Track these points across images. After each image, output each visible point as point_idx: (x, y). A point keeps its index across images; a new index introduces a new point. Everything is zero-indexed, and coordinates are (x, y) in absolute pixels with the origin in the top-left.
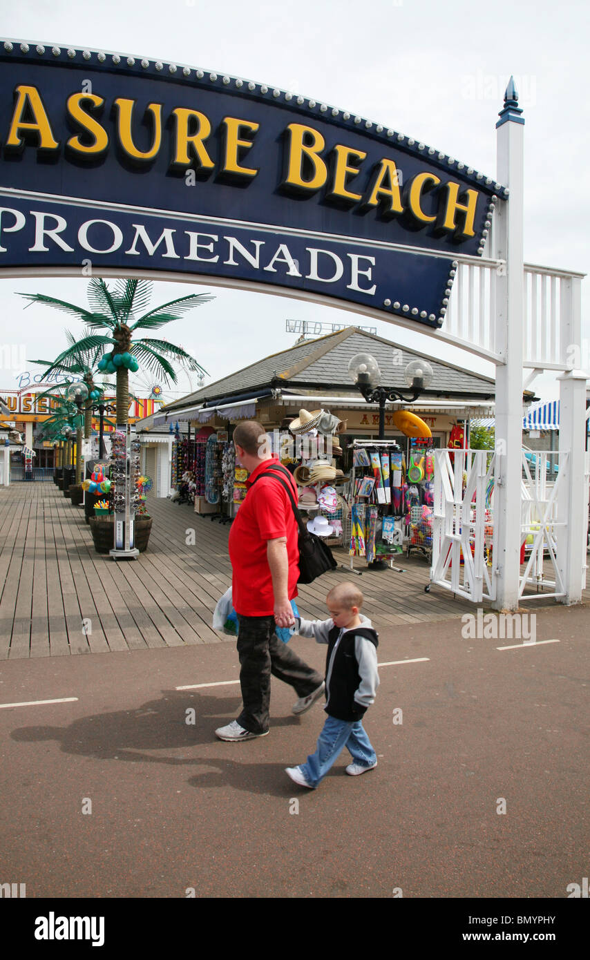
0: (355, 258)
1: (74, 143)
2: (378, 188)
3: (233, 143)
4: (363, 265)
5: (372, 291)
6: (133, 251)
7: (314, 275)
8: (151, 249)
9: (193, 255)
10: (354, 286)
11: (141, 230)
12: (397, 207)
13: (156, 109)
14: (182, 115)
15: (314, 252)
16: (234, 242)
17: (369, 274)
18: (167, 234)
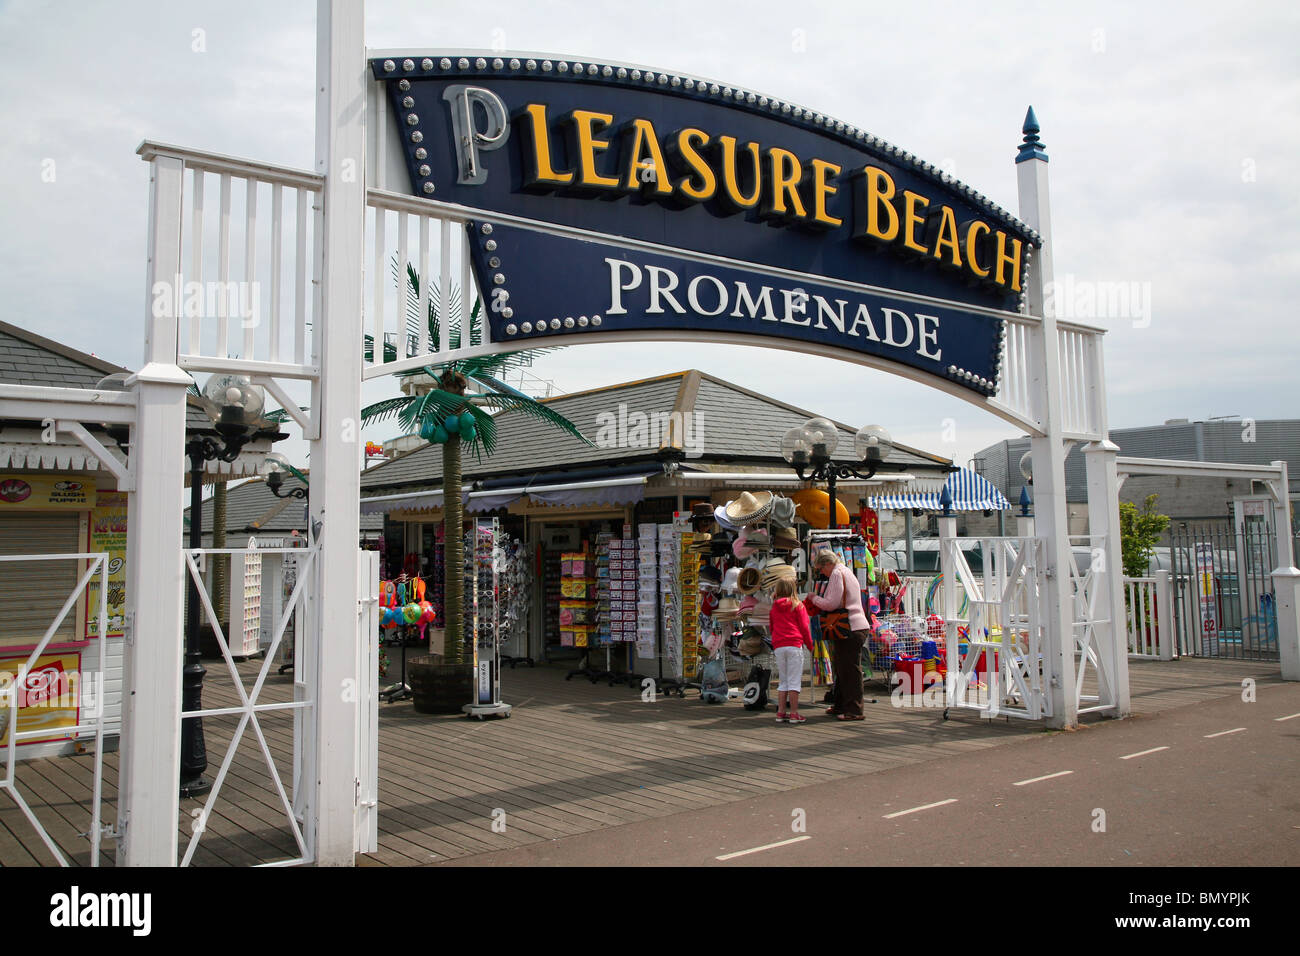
0: (921, 318)
1: (686, 186)
2: (940, 240)
3: (821, 188)
4: (930, 326)
5: (937, 356)
6: (737, 313)
7: (889, 340)
8: (753, 310)
9: (789, 319)
10: (923, 351)
11: (743, 289)
12: (957, 261)
13: (754, 147)
14: (778, 155)
15: (888, 312)
16: (822, 302)
17: (934, 336)
18: (766, 292)
